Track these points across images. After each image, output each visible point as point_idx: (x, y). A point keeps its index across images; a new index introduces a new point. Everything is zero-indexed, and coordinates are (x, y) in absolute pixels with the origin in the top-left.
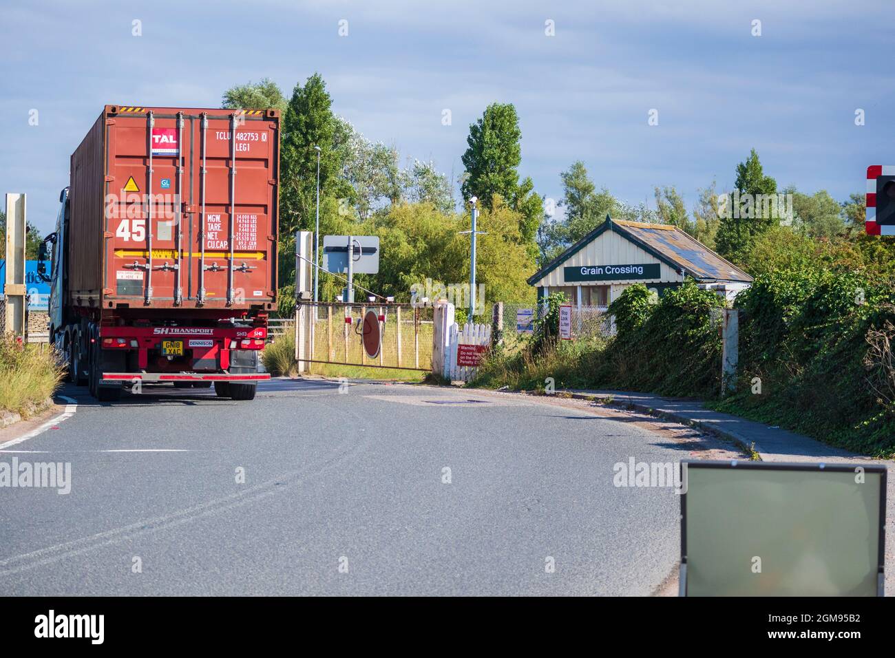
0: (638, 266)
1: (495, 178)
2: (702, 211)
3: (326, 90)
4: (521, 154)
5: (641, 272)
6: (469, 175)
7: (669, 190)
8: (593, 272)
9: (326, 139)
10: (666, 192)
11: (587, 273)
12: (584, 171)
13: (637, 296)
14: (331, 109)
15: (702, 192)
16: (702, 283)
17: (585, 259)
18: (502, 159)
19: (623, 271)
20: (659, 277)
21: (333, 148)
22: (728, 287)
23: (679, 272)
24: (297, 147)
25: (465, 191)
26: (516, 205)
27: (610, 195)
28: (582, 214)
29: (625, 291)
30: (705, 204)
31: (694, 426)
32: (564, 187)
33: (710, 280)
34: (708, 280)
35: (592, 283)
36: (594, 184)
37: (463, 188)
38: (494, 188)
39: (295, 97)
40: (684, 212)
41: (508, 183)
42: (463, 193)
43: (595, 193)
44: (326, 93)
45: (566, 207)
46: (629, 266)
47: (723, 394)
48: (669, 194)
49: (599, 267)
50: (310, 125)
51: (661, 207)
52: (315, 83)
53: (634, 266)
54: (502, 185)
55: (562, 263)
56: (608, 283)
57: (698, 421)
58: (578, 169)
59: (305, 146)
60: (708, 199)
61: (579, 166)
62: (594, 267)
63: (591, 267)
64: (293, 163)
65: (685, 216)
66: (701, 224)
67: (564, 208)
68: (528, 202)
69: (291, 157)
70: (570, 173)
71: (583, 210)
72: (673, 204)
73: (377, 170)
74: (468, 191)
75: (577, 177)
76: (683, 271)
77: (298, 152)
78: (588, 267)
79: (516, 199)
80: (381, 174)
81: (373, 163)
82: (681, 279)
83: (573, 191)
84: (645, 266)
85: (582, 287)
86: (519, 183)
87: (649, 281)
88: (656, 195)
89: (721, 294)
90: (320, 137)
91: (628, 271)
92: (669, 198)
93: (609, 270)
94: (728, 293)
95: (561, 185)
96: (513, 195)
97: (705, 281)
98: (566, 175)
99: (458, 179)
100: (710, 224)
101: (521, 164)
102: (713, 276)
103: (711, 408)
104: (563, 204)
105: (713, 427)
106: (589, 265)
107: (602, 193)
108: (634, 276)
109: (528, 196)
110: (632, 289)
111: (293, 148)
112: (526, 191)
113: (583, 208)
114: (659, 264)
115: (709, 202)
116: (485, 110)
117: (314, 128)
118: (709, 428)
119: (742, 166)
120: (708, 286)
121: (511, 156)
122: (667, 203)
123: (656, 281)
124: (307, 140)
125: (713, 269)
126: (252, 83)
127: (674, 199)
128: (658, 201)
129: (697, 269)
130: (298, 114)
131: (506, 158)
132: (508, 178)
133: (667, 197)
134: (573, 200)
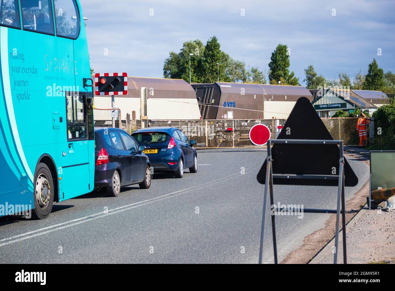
0: (339, 104)
1: (281, 72)
2: (356, 82)
3: (218, 42)
4: (290, 63)
5: (340, 106)
6: (271, 71)
7: (344, 74)
8: (324, 106)
9: (219, 60)
10: (343, 75)
11: (322, 107)
12: (313, 68)
13: (340, 114)
14: (220, 49)
15: (356, 75)
16: (361, 109)
17: (321, 102)
18: (283, 65)
19: (334, 106)
20: (346, 107)
21: (222, 63)
22: (370, 110)
23: (353, 105)
24: (209, 63)
25: (270, 77)
26: (288, 82)
27: (323, 77)
28: (312, 84)
29: (336, 112)
30: (357, 79)
31: (362, 154)
32: (306, 75)
33: (363, 108)
34: (362, 108)
35: (324, 110)
36: (317, 73)
37: (269, 76)
38: (280, 76)
39: (207, 44)
40: (350, 82)
41: (285, 74)
42: (269, 77)
43: (317, 76)
44: (218, 43)
45: (307, 82)
46: (336, 104)
47: (370, 144)
48: (344, 76)
49: (326, 105)
50: (213, 56)
51: (341, 80)
52: (214, 40)
53: (338, 104)
54: (283, 75)
55: (314, 103)
56: (329, 110)
57: (362, 153)
58: (311, 68)
59: (212, 63)
60: (358, 77)
61: (311, 67)
62: (324, 105)
63: (323, 105)
64: (208, 69)
65: (350, 83)
66: (356, 86)
67: (306, 82)
68: (293, 80)
69: (207, 67)
70: (308, 69)
71: (313, 83)
72: (345, 79)
73: (237, 70)
74: (271, 77)
75: (310, 71)
76: (354, 105)
77: (209, 65)
78: (322, 105)
79: (288, 79)
80: (239, 71)
81: (236, 68)
82: (354, 108)
83: (309, 76)
84: (341, 104)
85: (320, 111)
86: (290, 74)
87: (343, 109)
88: (339, 76)
89: (367, 112)
90: (217, 59)
91: (336, 106)
92: (344, 77)
93: (329, 105)
94: (370, 112)
95: (305, 74)
96: (287, 78)
97: (361, 108)
98: (306, 70)
99: (267, 72)
100: (359, 86)
101: (290, 66)
102: (364, 106)
103: (366, 149)
104: (305, 81)
105: (368, 154)
106: (322, 104)
107: (320, 76)
108: (338, 107)
109: (293, 78)
110: (339, 112)
111: (207, 64)
112: (292, 76)
113: (313, 82)
114: (346, 103)
115: (359, 78)
116: (277, 47)
117: (214, 56)
118: (366, 155)
119: (370, 65)
120: (363, 110)
121: (287, 64)
122: (343, 79)
123: (345, 109)
124: (212, 61)
125: (364, 104)
126: (192, 40)
127: (346, 77)
128: (340, 79)
129: (359, 104)
130: (209, 51)
131: (284, 65)
132: (285, 72)
133: (343, 77)
134: (309, 79)
